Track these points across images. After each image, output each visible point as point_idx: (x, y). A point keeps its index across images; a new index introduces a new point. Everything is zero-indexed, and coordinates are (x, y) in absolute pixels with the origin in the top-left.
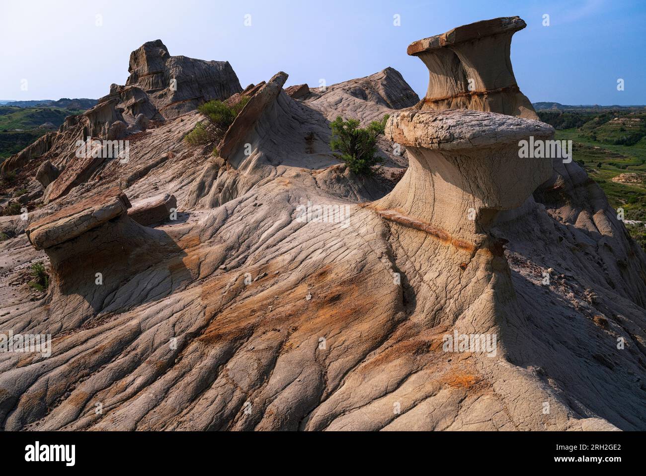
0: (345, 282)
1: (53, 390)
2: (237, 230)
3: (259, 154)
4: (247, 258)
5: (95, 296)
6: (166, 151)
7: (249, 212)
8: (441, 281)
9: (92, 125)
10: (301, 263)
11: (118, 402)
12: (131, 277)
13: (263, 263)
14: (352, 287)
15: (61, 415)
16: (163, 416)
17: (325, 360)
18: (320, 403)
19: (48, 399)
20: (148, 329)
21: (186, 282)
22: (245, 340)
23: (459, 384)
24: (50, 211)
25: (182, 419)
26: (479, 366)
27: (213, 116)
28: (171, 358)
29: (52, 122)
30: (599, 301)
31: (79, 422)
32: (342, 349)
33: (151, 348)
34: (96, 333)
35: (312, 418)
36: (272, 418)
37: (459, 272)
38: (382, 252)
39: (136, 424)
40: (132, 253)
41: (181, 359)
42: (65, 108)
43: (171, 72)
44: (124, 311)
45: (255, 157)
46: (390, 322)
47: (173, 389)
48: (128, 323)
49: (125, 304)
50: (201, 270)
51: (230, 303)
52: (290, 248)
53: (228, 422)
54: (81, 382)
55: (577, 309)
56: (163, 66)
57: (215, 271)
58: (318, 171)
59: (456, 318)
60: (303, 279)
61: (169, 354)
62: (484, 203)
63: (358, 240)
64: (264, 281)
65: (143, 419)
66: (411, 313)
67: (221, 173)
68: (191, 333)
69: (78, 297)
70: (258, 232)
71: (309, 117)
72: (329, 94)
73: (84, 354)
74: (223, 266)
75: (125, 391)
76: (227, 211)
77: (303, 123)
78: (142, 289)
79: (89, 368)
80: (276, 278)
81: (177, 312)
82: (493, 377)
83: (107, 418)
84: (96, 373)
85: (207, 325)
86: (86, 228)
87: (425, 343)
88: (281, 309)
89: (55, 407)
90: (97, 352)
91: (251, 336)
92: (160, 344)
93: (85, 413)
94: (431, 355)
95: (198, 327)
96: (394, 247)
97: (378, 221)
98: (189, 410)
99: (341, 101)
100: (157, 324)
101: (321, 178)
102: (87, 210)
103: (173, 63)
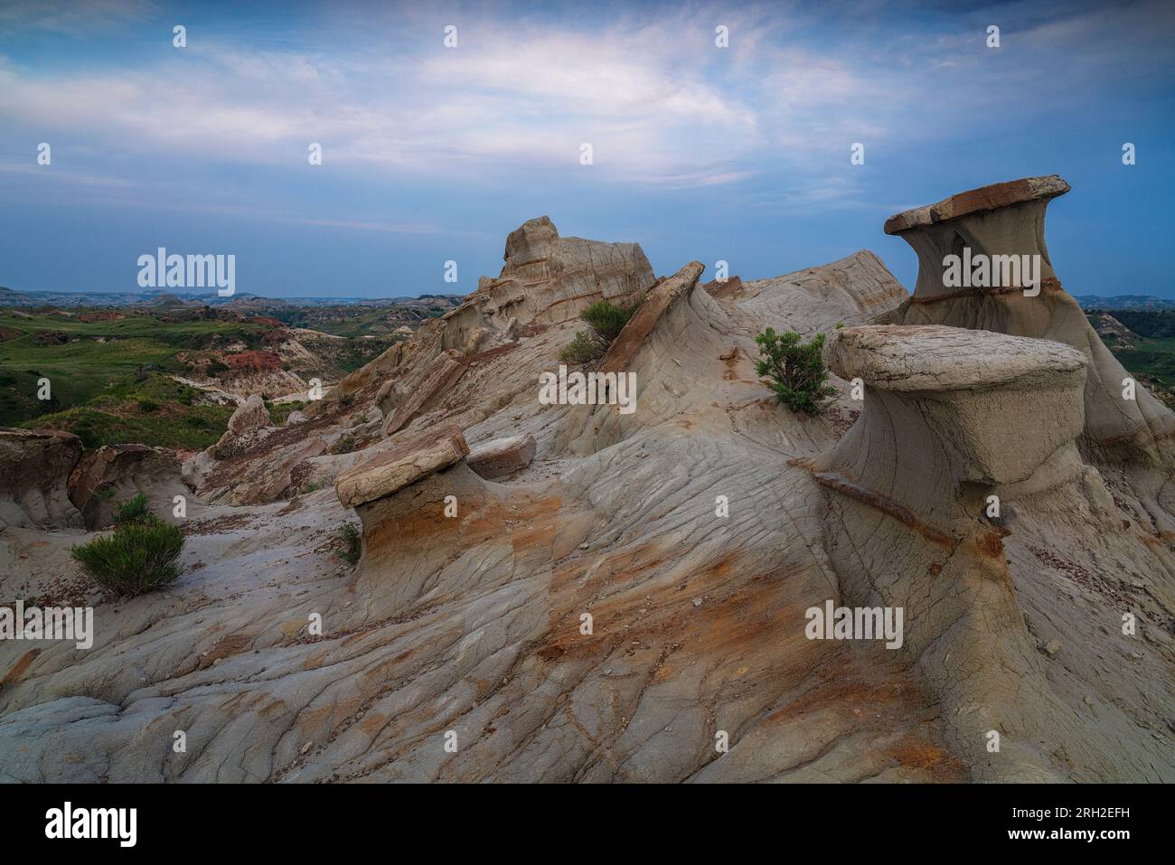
0: (755, 579)
2: (612, 491)
3: (653, 380)
7: (631, 465)
8: (900, 589)
10: (695, 547)
11: (423, 734)
12: (463, 552)
13: (642, 542)
14: (765, 588)
17: (712, 700)
18: (700, 767)
20: (474, 630)
22: (602, 659)
23: (915, 762)
26: (950, 735)
27: (599, 323)
28: (499, 676)
29: (409, 326)
33: (474, 659)
34: (407, 630)
37: (928, 579)
38: (814, 538)
41: (512, 679)
43: (560, 259)
48: (450, 620)
49: (450, 591)
50: (556, 548)
54: (380, 699)
56: (549, 251)
57: (573, 551)
58: (738, 406)
59: (922, 650)
61: (498, 669)
62: (965, 472)
63: (782, 515)
68: (529, 642)
69: (392, 576)
70: (641, 495)
71: (735, 325)
73: (386, 659)
74: (585, 544)
75: (434, 717)
76: (603, 462)
77: (725, 334)
78: (474, 571)
80: (657, 568)
81: (515, 608)
82: (971, 756)
84: (400, 688)
85: (553, 631)
86: (406, 482)
88: (657, 616)
89: (342, 732)
90: (403, 657)
91: (611, 653)
92: (487, 654)
93: (376, 747)
95: (540, 633)
96: (834, 531)
97: (813, 488)
100: (485, 624)
101: (741, 416)
102: (410, 456)
103: (563, 246)
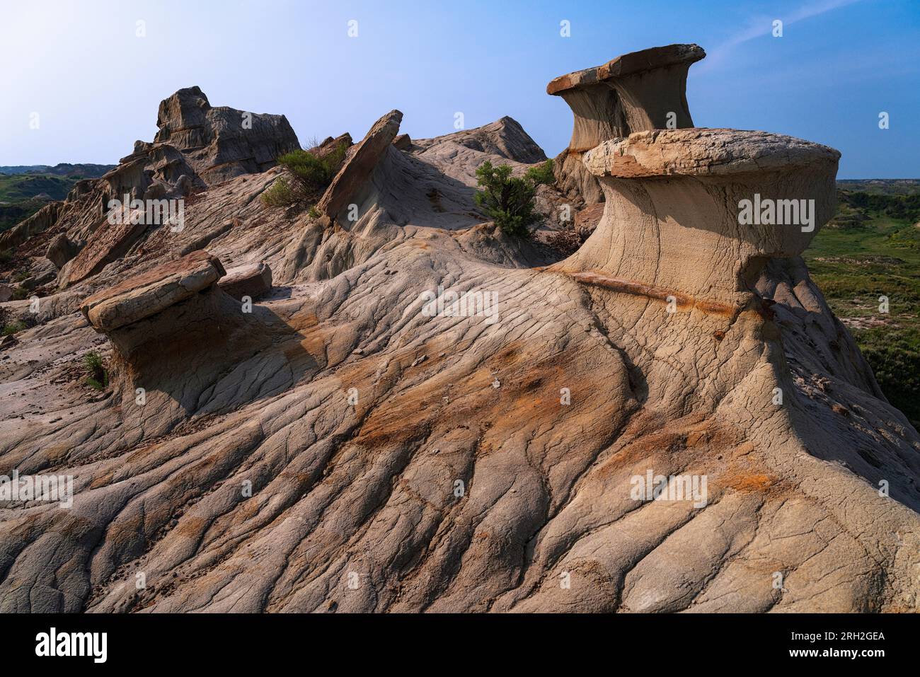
0: (543, 363)
1: (152, 518)
2: (369, 305)
3: (379, 211)
4: (389, 340)
5: (185, 393)
6: (229, 217)
7: (380, 281)
8: (686, 356)
9: (114, 191)
10: (473, 342)
11: (251, 530)
12: (234, 366)
13: (418, 343)
14: (554, 369)
15: (170, 550)
16: (323, 547)
17: (541, 463)
18: (547, 520)
19: (147, 528)
20: (274, 432)
21: (312, 371)
22: (422, 441)
23: (749, 487)
24: (80, 293)
25: (350, 550)
26: (770, 462)
27: (300, 169)
28: (317, 469)
29: (48, 193)
30: (831, 387)
31: (200, 559)
32: (562, 448)
33: (285, 457)
34: (198, 440)
35: (541, 540)
36: (487, 542)
37: (713, 344)
38: (589, 324)
39: (287, 558)
40: (232, 335)
41: (331, 470)
42: (65, 176)
43: (213, 126)
44: (230, 411)
45: (375, 214)
46: (620, 411)
47: (328, 509)
48: (244, 426)
49: (230, 402)
50: (329, 356)
51: (386, 395)
52: (452, 324)
53: (421, 550)
54: (191, 505)
55: (811, 397)
56: (202, 119)
57: (347, 356)
58: (459, 231)
59: (717, 402)
60: (481, 362)
61: (313, 464)
62: (757, 248)
63: (551, 310)
64: (426, 365)
65: (295, 551)
66: (644, 400)
67: (327, 236)
68: (339, 435)
69: (161, 394)
70: (399, 306)
71: (423, 172)
72: (437, 147)
73: (188, 467)
74: (358, 350)
75: (257, 514)
76: (348, 281)
77: (416, 179)
78: (251, 382)
79: (199, 486)
80: (443, 362)
81: (312, 409)
82: (796, 475)
83: (241, 551)
84: (209, 492)
85: (360, 424)
86: (171, 301)
87: (680, 436)
88: (461, 400)
89: (159, 540)
90: (207, 464)
91: (429, 435)
92: (298, 451)
93: (204, 547)
94: (691, 452)
95: (349, 426)
96: (601, 318)
97: (571, 286)
98: (358, 536)
99: (456, 154)
100: (286, 425)
101: (465, 239)
102: (171, 277)
103: (215, 115)
